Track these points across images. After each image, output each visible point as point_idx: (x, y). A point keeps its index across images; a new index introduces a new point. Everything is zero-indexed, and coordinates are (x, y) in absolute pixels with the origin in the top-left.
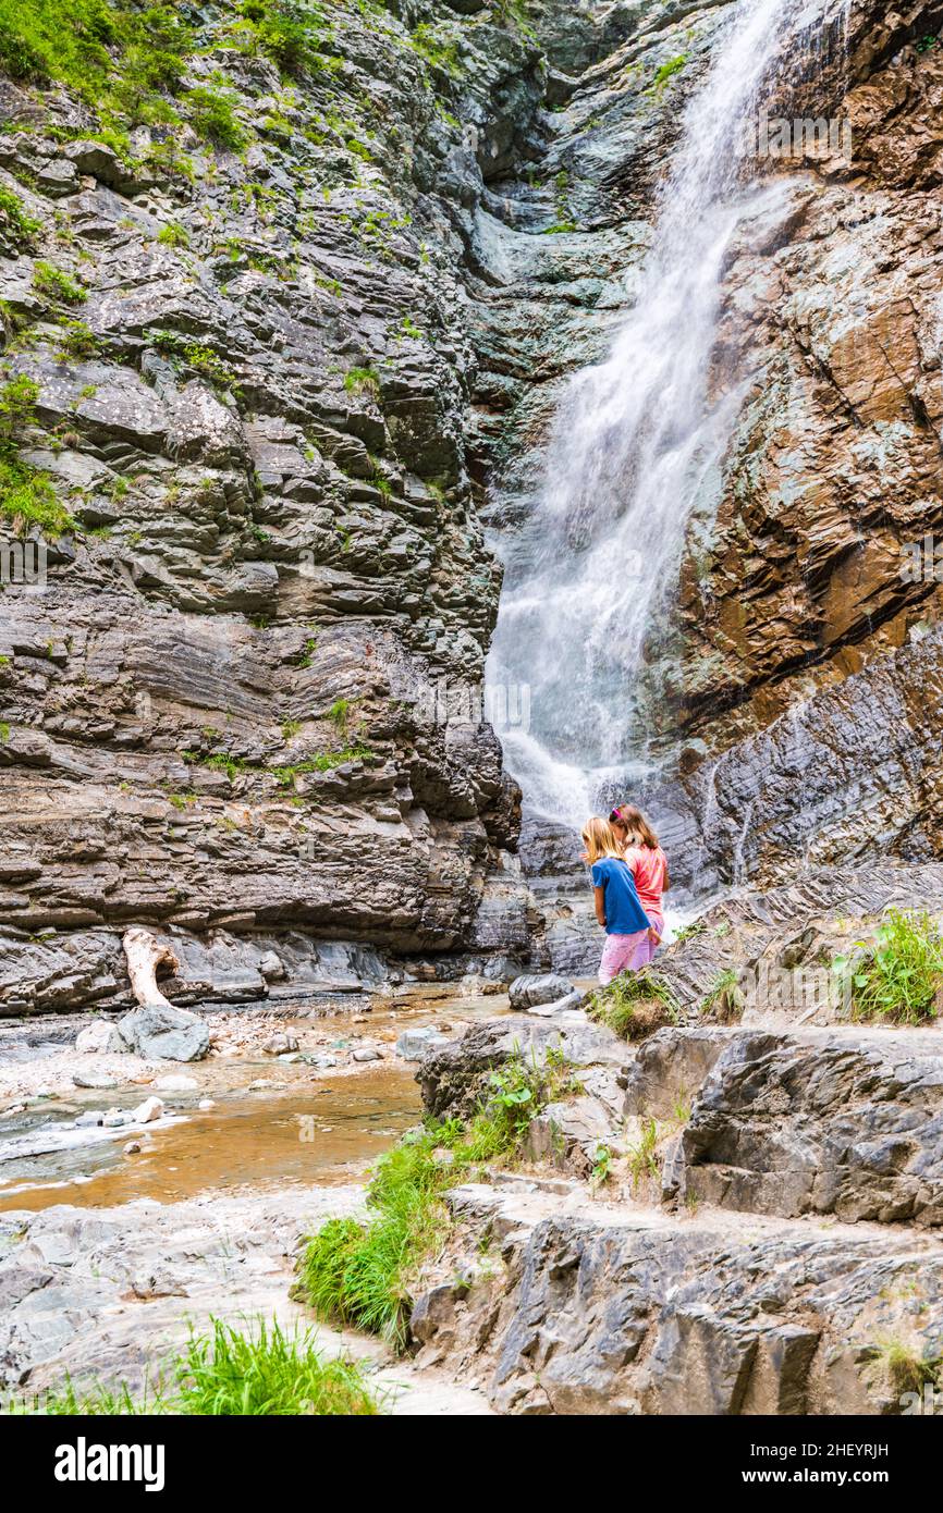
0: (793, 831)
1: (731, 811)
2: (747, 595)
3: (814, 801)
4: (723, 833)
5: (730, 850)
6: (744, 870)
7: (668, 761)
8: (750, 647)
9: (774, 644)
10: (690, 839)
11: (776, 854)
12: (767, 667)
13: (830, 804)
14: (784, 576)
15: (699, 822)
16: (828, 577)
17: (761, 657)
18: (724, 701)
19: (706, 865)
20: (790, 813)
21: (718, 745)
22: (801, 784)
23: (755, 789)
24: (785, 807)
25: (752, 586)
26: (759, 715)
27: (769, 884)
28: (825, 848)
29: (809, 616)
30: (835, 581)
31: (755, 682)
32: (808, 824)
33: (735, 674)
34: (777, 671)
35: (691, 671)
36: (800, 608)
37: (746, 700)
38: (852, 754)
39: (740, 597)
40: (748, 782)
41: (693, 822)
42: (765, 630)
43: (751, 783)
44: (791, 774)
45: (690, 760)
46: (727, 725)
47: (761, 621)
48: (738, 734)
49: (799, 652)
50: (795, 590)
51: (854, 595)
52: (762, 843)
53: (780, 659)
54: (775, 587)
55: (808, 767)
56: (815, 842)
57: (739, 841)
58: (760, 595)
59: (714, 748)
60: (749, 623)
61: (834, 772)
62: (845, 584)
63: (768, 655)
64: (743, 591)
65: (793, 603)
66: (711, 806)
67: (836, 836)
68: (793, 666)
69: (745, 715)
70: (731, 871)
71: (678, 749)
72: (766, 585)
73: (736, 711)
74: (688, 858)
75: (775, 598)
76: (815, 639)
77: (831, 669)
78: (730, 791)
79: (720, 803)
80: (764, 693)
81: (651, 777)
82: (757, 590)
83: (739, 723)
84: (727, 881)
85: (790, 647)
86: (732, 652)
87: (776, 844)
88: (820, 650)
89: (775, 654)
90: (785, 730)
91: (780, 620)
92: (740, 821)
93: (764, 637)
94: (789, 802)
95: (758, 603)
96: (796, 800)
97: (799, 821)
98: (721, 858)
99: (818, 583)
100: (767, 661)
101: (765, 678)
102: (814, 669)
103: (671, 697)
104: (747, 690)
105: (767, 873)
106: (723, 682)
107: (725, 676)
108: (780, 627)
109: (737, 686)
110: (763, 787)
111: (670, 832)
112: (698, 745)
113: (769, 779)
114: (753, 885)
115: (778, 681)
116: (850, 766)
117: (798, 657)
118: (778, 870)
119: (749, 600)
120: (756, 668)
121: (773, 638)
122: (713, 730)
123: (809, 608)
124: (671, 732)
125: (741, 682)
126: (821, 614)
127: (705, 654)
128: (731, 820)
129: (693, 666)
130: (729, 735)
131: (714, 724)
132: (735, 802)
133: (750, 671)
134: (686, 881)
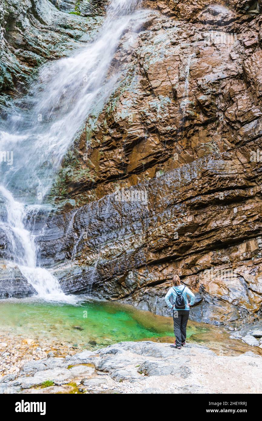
0: (97, 242)
1: (76, 230)
2: (103, 149)
3: (108, 232)
4: (72, 238)
5: (72, 245)
6: (75, 255)
7: (60, 206)
8: (100, 168)
9: (108, 169)
10: (60, 239)
11: (88, 251)
12: (104, 177)
13: (113, 234)
14: (117, 144)
15: (65, 232)
16: (132, 148)
17: (103, 173)
18: (87, 187)
19: (62, 250)
20: (98, 235)
21: (79, 203)
22: (104, 225)
23: (87, 223)
24: (96, 233)
25: (105, 146)
26: (98, 194)
27: (83, 262)
28: (107, 252)
29: (122, 161)
30: (135, 150)
31: (99, 182)
32: (103, 241)
33: (92, 177)
34: (107, 179)
35: (77, 173)
36: (120, 157)
37: (94, 188)
38: (125, 216)
39: (100, 149)
40: (85, 220)
41: (62, 232)
42: (106, 163)
43: (87, 220)
44: (101, 220)
45: (68, 207)
46: (85, 196)
47: (105, 159)
48: (88, 200)
49: (117, 173)
50: (120, 150)
51: (140, 156)
52: (84, 245)
53: (109, 175)
54: (113, 148)
55: (109, 218)
56: (103, 249)
57: (77, 243)
58: (107, 150)
59: (78, 204)
60: (101, 160)
61: (118, 222)
62: (138, 152)
63: (105, 173)
64: (101, 147)
65: (118, 154)
66: (71, 226)
67: (112, 248)
68: (113, 178)
69: (92, 194)
70: (71, 254)
71: (64, 202)
72: (110, 146)
73: (89, 192)
74: (57, 246)
75: (112, 152)
76: (124, 170)
77: (127, 182)
78: (78, 223)
79: (74, 226)
80: (100, 187)
81: (52, 211)
82: (106, 148)
83: (89, 196)
84: (69, 258)
85: (114, 171)
86: (93, 169)
87: (89, 247)
88: (124, 174)
89: (108, 173)
90: (104, 202)
91: (112, 160)
92: (79, 235)
93: (105, 166)
94: (98, 231)
95: (106, 153)
96: (101, 230)
97: (100, 239)
98: (68, 249)
99: (129, 149)
100: (105, 175)
101: (103, 181)
102: (121, 181)
103: (67, 182)
104: (96, 184)
105: (84, 258)
106: (87, 180)
107: (88, 178)
108: (112, 163)
109: (92, 182)
110: (90, 223)
111: (54, 234)
112: (72, 202)
113: (93, 221)
114: (76, 262)
115: (107, 183)
116: (124, 221)
117: (117, 175)
118: (88, 258)
119: (103, 151)
120: (100, 177)
121: (109, 167)
122: (79, 197)
123: (123, 158)
124: (65, 195)
125: (93, 180)
126: (127, 161)
127: (84, 168)
128: (76, 234)
129: (78, 172)
130: (85, 200)
131: (80, 195)
132: (79, 227)
133: (98, 177)
134: (53, 256)
